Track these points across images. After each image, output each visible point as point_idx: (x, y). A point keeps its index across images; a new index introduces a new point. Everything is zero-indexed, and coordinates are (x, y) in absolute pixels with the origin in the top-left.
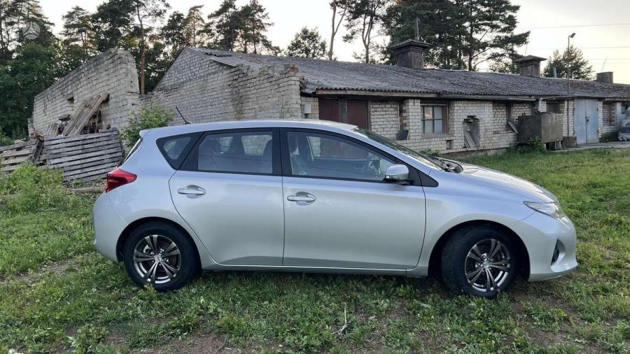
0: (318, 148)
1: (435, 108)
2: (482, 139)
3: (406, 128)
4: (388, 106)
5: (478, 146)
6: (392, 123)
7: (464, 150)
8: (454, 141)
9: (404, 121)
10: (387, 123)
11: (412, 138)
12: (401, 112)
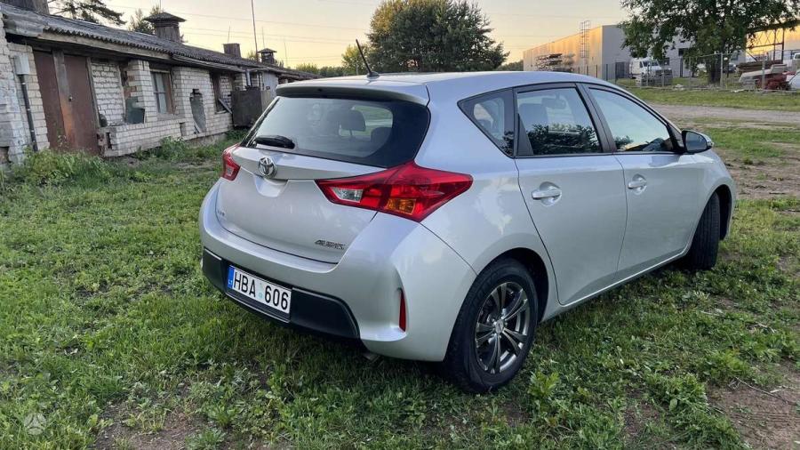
0: (45, 139)
1: (157, 75)
2: (207, 121)
3: (139, 105)
4: (107, 69)
5: (204, 131)
6: (115, 96)
7: (195, 136)
8: (187, 124)
9: (133, 94)
10: (110, 97)
11: (149, 119)
12: (125, 79)
